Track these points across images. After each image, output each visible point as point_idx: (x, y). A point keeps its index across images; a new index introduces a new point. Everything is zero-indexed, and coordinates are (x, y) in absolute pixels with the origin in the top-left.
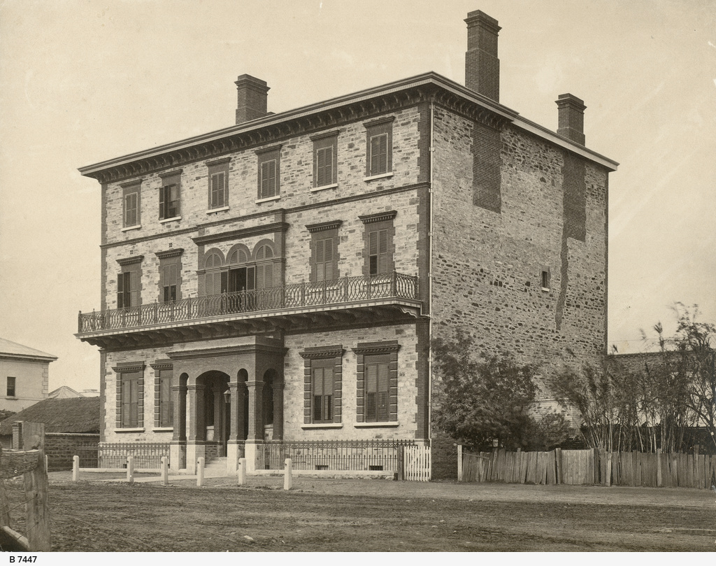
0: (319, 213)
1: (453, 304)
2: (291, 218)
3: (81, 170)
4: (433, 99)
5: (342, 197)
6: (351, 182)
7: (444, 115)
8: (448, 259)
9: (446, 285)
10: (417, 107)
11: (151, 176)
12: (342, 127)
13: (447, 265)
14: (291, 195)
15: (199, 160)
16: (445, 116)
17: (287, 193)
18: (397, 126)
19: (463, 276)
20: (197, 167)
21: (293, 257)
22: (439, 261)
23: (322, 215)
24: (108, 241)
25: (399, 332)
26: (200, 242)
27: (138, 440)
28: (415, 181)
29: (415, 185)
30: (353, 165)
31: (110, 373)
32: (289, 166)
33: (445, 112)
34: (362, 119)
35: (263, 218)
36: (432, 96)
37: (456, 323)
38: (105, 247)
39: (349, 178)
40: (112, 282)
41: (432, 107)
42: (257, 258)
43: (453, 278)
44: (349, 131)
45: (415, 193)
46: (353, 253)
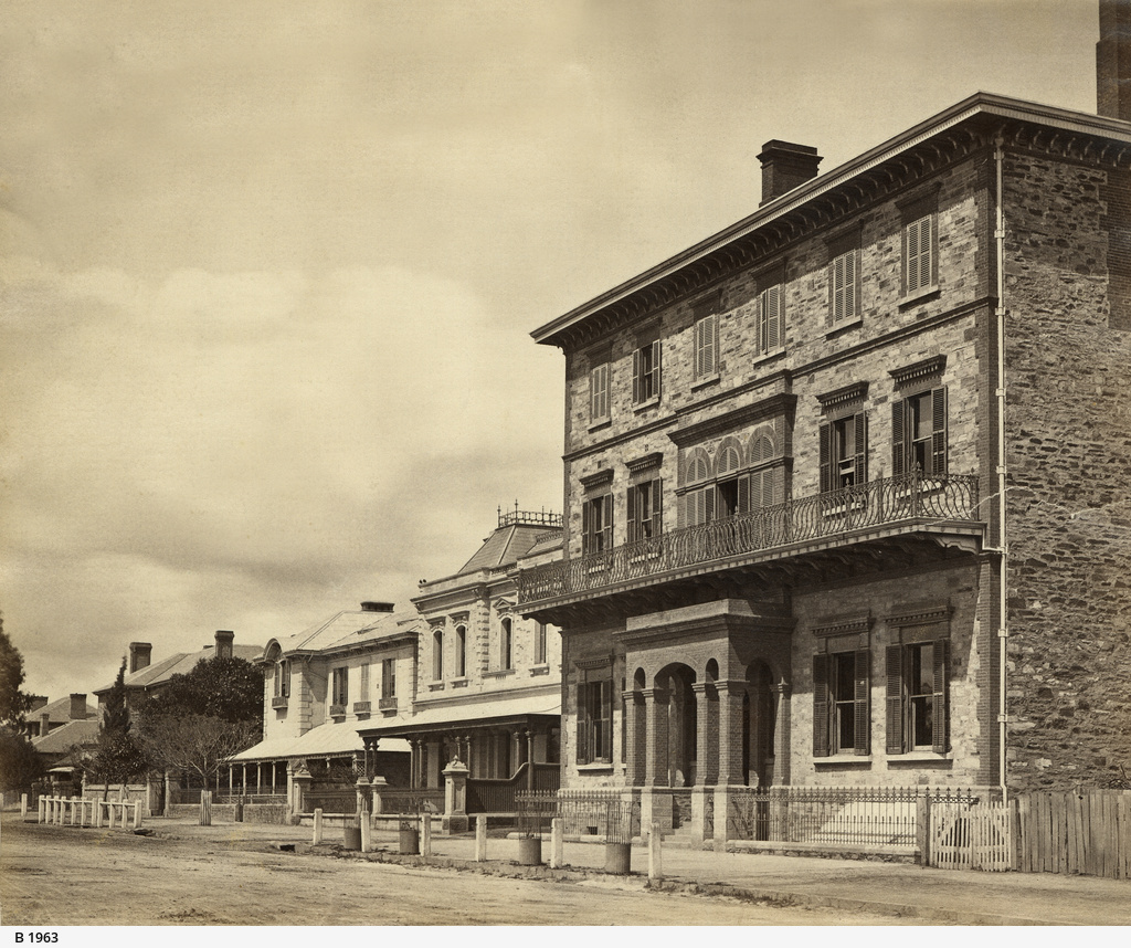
0: (837, 371)
1: (1061, 524)
2: (799, 386)
3: (535, 335)
4: (1000, 141)
5: (869, 339)
6: (881, 312)
7: (1028, 168)
8: (1047, 436)
9: (1041, 486)
10: (972, 161)
11: (624, 333)
12: (867, 214)
13: (1043, 449)
14: (800, 344)
15: (682, 300)
16: (1032, 168)
17: (795, 341)
18: (945, 199)
19: (1087, 467)
20: (679, 311)
21: (802, 454)
22: (1021, 443)
23: (841, 375)
24: (573, 448)
25: (953, 582)
26: (681, 439)
27: (605, 785)
28: (971, 297)
29: (972, 305)
30: (883, 279)
31: (573, 671)
32: (798, 293)
33: (1031, 162)
34: (894, 195)
35: (760, 390)
36: (996, 137)
37: (1067, 559)
38: (569, 458)
39: (880, 303)
40: (577, 516)
41: (999, 156)
42: (753, 461)
43: (1060, 473)
44: (877, 219)
45: (971, 321)
46: (884, 440)
